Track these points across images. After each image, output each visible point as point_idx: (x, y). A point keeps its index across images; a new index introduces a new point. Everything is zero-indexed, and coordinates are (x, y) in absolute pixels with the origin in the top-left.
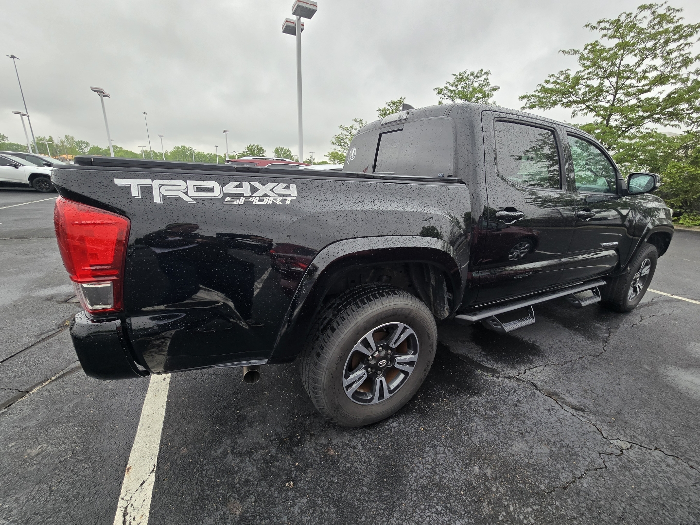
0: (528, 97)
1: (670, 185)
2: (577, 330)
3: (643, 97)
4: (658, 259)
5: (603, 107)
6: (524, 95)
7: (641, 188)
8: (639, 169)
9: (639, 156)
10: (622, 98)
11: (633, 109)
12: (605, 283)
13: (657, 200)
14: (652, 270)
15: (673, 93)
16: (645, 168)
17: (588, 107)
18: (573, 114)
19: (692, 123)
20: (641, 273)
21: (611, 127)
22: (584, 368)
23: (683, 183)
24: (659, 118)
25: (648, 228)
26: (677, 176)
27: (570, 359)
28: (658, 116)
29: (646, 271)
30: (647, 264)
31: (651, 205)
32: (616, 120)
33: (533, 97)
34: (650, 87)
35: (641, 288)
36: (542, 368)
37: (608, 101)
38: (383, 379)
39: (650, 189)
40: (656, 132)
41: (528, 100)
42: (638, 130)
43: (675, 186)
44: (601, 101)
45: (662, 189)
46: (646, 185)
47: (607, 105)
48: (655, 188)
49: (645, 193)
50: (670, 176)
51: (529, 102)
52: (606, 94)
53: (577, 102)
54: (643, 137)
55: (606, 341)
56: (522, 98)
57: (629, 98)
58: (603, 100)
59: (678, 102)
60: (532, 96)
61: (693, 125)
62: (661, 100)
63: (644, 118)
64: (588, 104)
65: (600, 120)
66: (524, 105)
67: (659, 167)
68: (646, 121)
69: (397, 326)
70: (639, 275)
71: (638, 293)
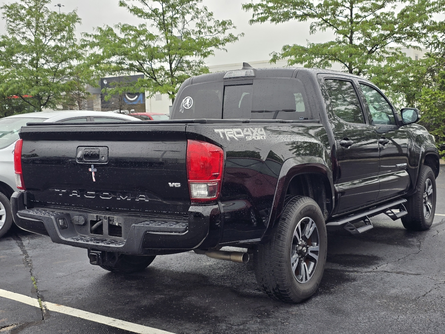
0: (255, 7)
1: (429, 114)
2: (398, 244)
3: (378, 12)
4: (436, 180)
5: (341, 21)
6: (248, 3)
7: (410, 119)
8: (396, 97)
9: (392, 81)
10: (360, 13)
11: (372, 24)
12: (406, 201)
13: (421, 128)
14: (434, 188)
15: (405, 11)
16: (402, 95)
17: (326, 21)
18: (311, 29)
19: (429, 45)
20: (427, 193)
21: (356, 47)
22: (411, 260)
23: (439, 111)
24: (400, 38)
25: (422, 152)
26: (432, 103)
27: (401, 258)
28: (398, 36)
29: (430, 191)
30: (429, 185)
31: (419, 132)
32: (359, 38)
33: (260, 7)
34: (384, 4)
35: (431, 206)
36: (386, 265)
37: (346, 16)
38: (305, 263)
39: (416, 120)
40: (400, 52)
41: (255, 10)
42: (383, 49)
43: (434, 114)
44: (338, 16)
45: (423, 119)
46: (413, 116)
47: (345, 20)
48: (418, 119)
49: (413, 123)
50: (427, 104)
51: (257, 13)
52: (343, 8)
53: (313, 16)
54: (390, 60)
55: (419, 246)
56: (248, 7)
57: (366, 14)
58: (341, 15)
59: (412, 21)
60: (258, 5)
61: (430, 46)
62: (396, 16)
63: (386, 37)
64: (325, 18)
65: (341, 37)
66: (251, 18)
67: (414, 94)
68: (389, 41)
69: (309, 220)
70: (426, 195)
71: (430, 211)
